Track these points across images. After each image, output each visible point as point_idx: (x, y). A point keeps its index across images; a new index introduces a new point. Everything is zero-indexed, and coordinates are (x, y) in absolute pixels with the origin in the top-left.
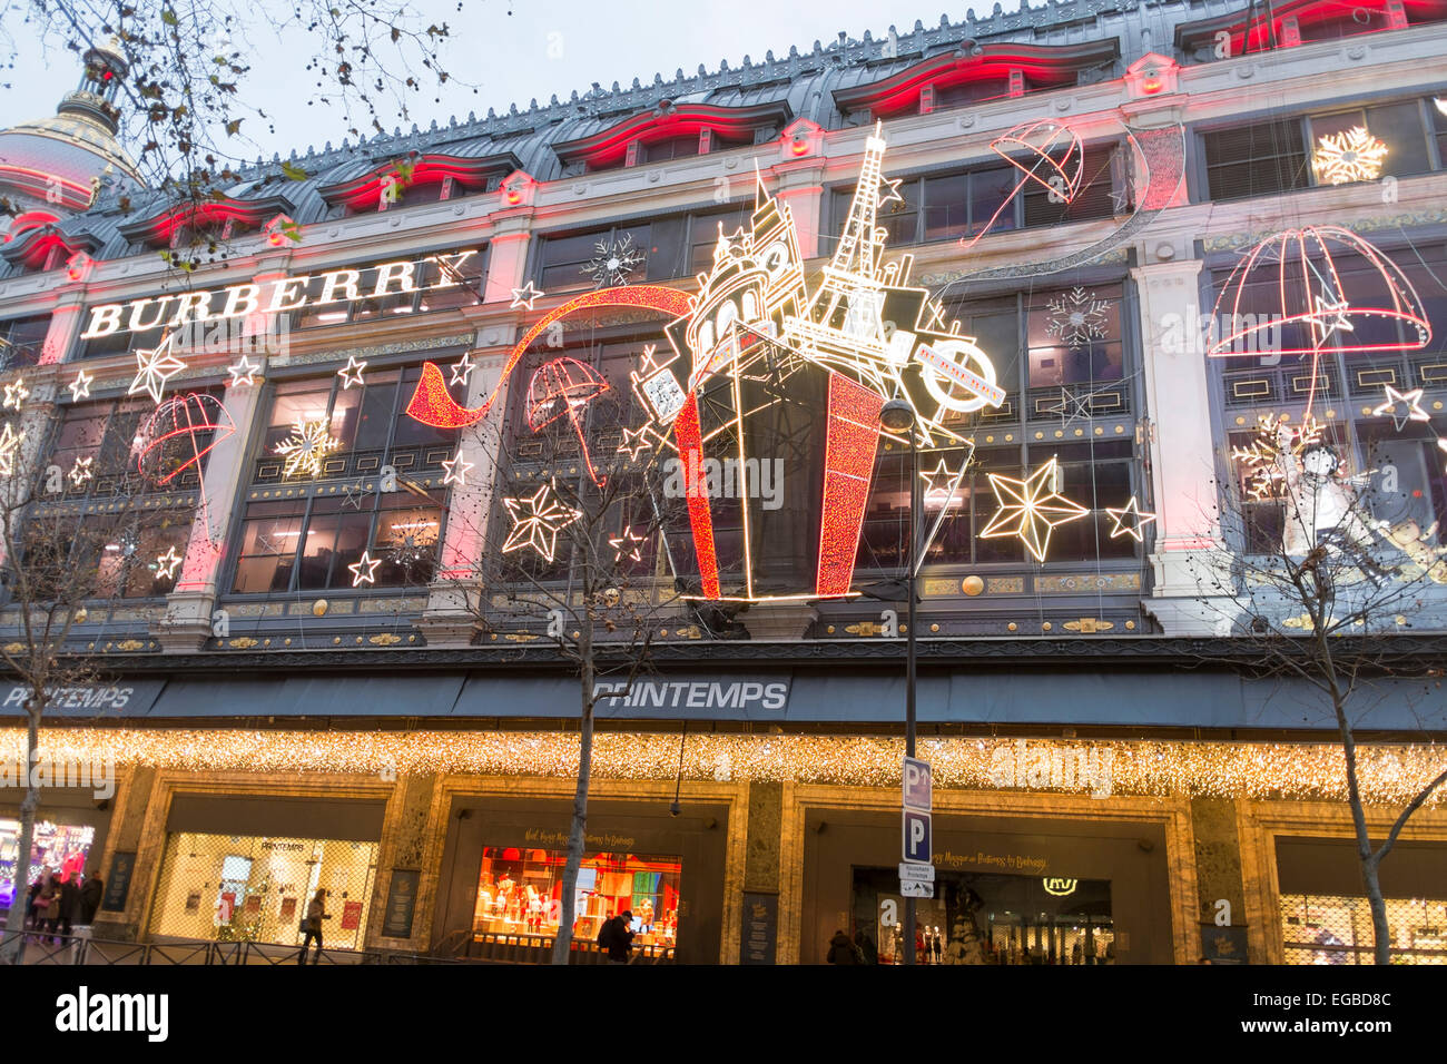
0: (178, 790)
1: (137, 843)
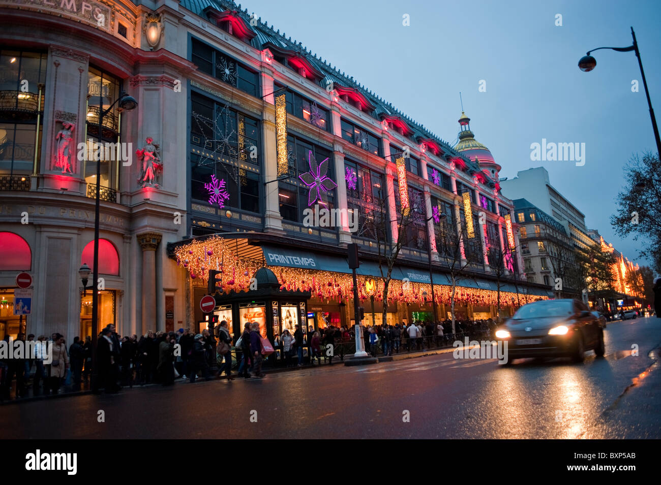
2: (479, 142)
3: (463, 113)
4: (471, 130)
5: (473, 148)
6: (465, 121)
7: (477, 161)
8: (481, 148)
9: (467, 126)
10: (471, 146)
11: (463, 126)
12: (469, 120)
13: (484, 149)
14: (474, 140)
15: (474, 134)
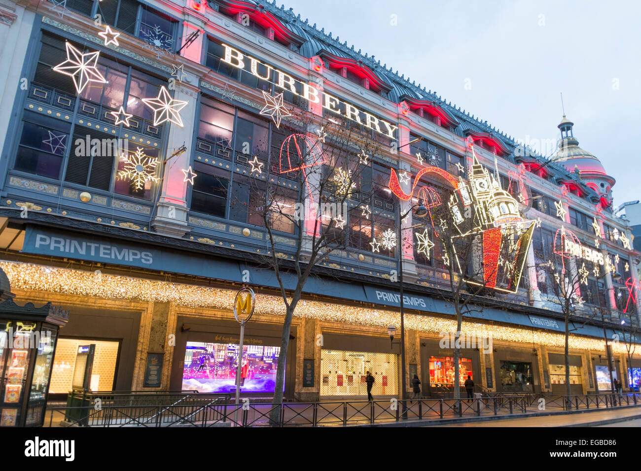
0: (325, 331)
1: (313, 355)
2: (583, 149)
3: (564, 116)
4: (574, 136)
5: (575, 157)
6: (566, 127)
7: (577, 172)
8: (586, 157)
9: (569, 132)
10: (572, 154)
11: (564, 133)
12: (572, 124)
13: (590, 157)
14: (578, 148)
15: (578, 141)
